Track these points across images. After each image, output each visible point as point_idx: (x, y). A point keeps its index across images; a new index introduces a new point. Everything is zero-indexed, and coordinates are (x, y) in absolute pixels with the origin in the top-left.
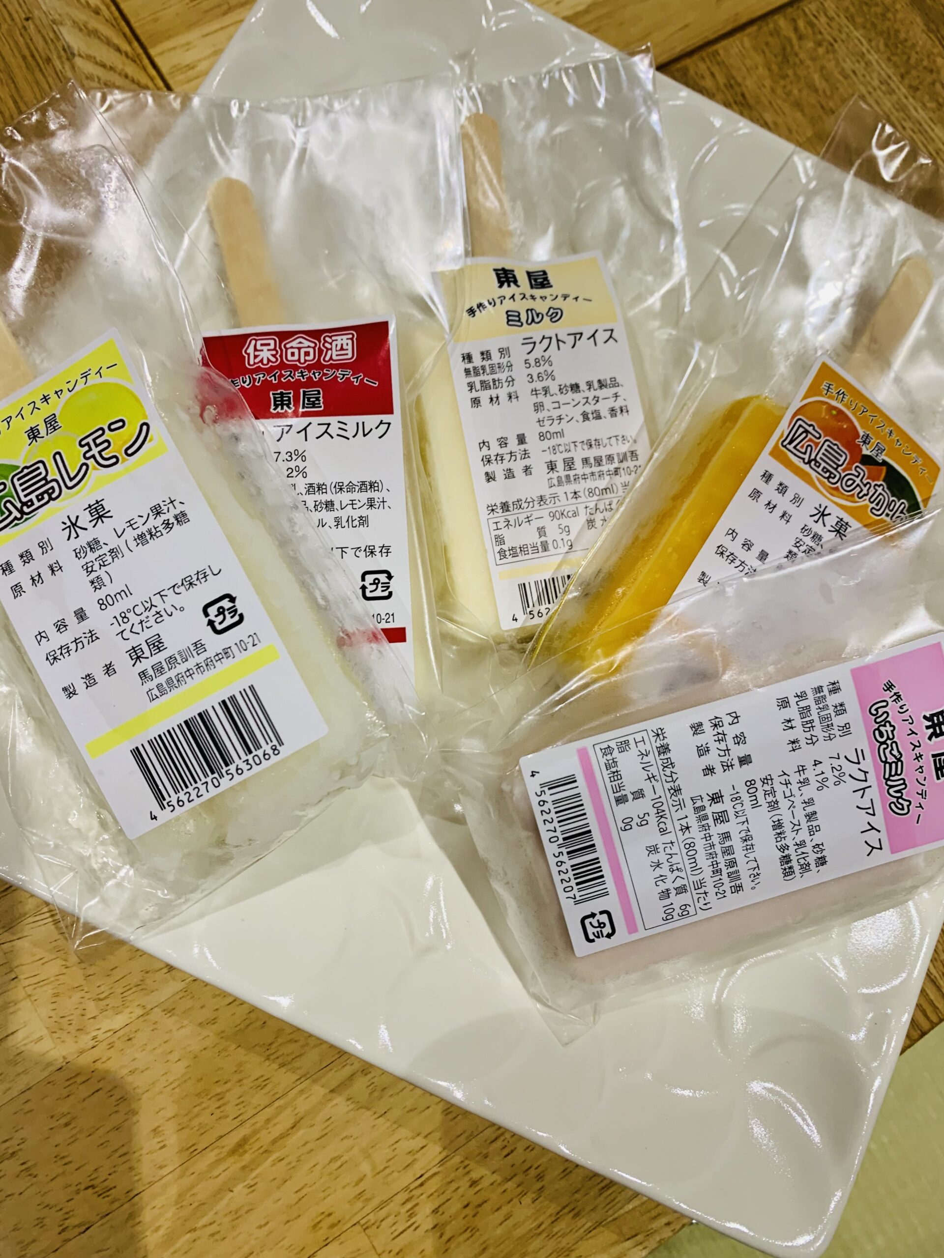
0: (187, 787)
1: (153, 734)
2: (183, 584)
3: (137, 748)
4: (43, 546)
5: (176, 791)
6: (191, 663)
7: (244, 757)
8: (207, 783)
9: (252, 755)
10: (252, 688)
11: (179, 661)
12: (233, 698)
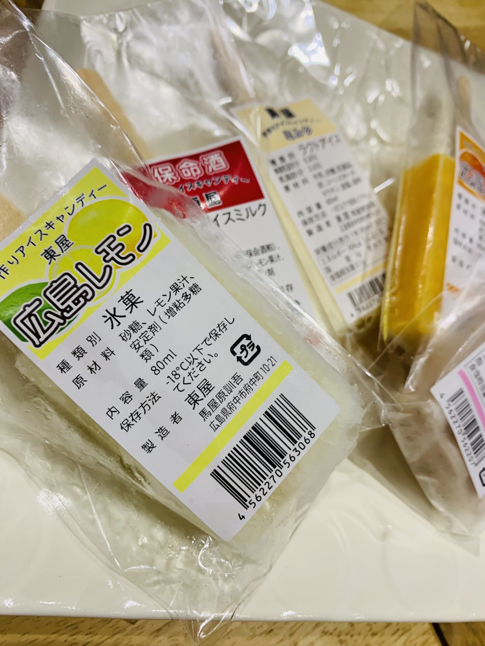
0: (260, 485)
1: (224, 455)
2: (211, 336)
3: (215, 470)
4: (92, 340)
5: (253, 491)
6: (235, 392)
7: (292, 447)
8: (273, 476)
9: (297, 444)
10: (282, 396)
11: (226, 394)
12: (272, 408)
